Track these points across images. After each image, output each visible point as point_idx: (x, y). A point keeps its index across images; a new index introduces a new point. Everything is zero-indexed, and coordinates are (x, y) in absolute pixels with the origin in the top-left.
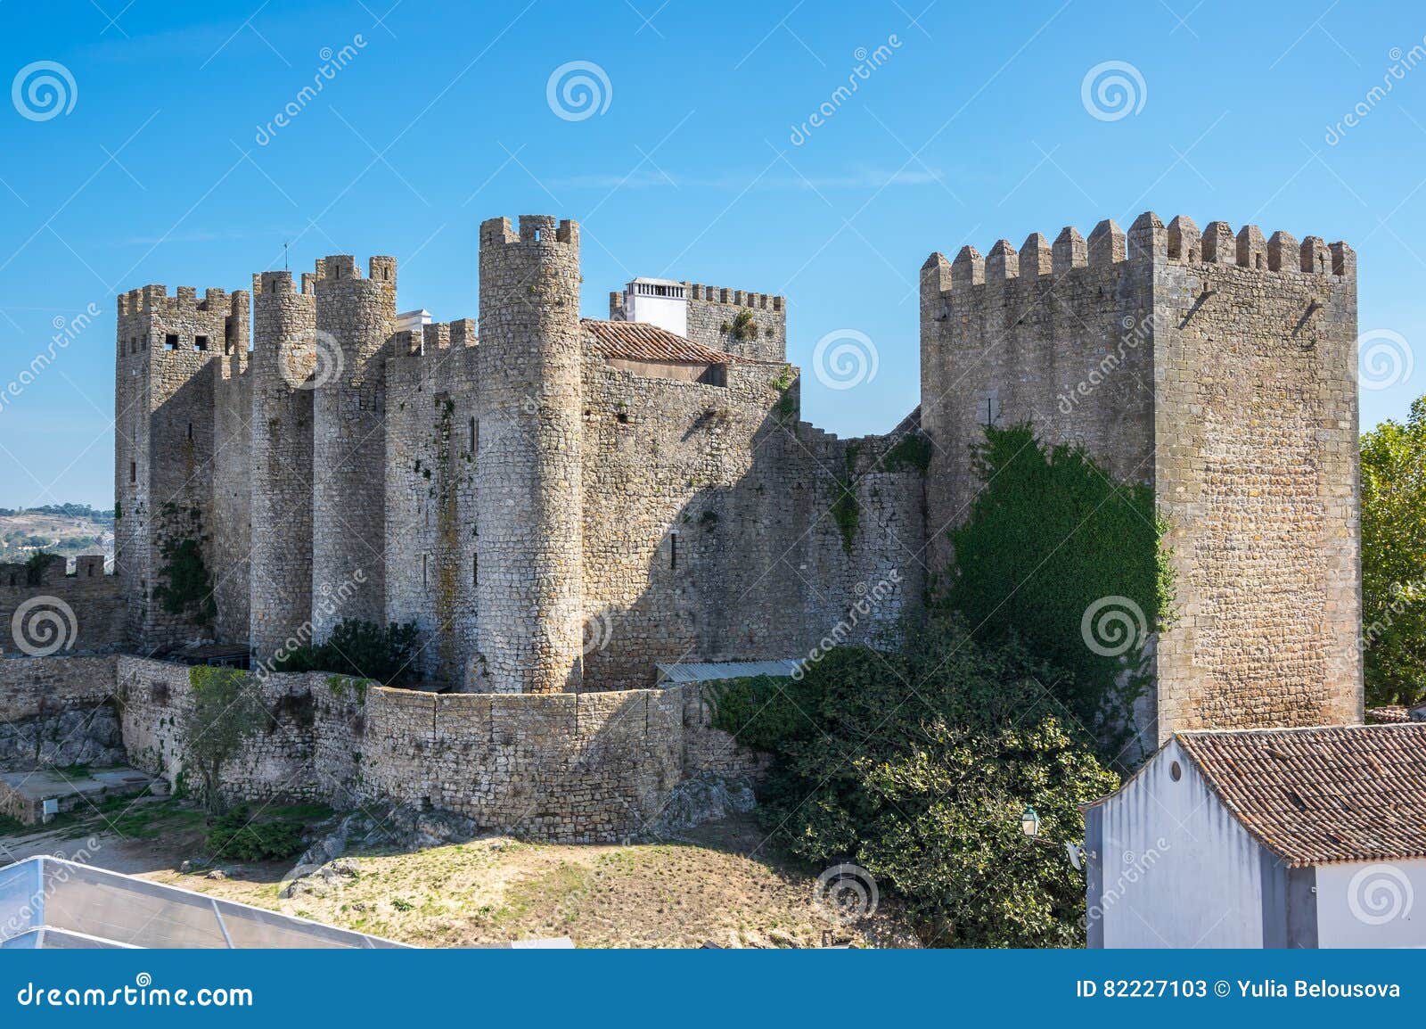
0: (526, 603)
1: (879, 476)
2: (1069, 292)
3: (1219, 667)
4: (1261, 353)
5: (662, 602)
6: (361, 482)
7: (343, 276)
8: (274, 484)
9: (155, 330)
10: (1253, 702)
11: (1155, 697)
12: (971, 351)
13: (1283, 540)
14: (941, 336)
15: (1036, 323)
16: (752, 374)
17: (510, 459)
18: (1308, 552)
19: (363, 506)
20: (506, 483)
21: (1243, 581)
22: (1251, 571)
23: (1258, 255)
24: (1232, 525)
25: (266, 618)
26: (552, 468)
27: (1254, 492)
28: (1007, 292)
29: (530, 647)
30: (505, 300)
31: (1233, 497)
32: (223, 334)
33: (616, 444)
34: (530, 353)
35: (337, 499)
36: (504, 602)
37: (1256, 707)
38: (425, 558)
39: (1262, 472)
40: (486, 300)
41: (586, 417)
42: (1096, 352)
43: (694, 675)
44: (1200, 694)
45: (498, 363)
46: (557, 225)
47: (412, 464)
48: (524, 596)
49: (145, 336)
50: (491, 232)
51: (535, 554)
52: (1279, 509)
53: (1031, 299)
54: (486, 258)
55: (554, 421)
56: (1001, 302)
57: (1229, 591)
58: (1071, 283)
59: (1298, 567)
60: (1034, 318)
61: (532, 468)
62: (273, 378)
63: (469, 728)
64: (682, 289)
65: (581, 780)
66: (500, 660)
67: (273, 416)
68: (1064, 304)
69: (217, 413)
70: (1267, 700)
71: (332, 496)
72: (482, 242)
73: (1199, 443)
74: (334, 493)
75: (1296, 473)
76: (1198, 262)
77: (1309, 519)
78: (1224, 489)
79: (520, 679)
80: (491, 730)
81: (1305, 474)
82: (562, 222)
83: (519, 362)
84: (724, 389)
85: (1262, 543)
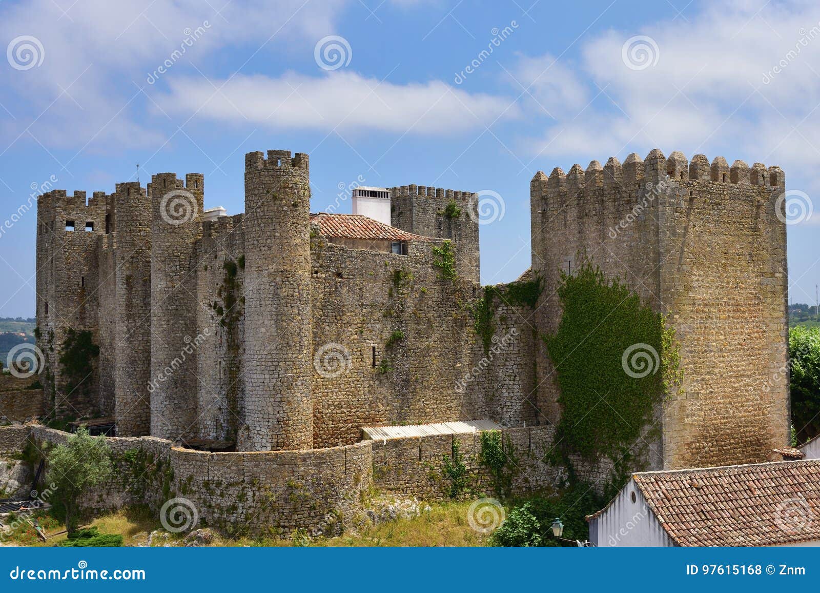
0: (273, 392)
1: (505, 308)
2: (612, 197)
3: (702, 423)
4: (727, 233)
5: (366, 389)
6: (181, 315)
7: (168, 186)
8: (129, 317)
9: (58, 218)
10: (723, 443)
11: (661, 442)
12: (559, 232)
13: (741, 345)
14: (542, 222)
15: (595, 215)
16: (424, 246)
17: (262, 302)
18: (757, 352)
19: (182, 330)
20: (260, 318)
21: (716, 371)
22: (721, 365)
23: (724, 174)
24: (710, 337)
25: (125, 401)
26: (289, 308)
27: (723, 316)
28: (579, 196)
29: (276, 420)
30: (259, 204)
31: (710, 320)
32: (104, 220)
33: (335, 291)
34: (275, 236)
35: (165, 326)
36: (260, 392)
37: (725, 445)
38: (220, 364)
39: (729, 305)
40: (248, 202)
41: (315, 275)
42: (627, 233)
43: (387, 435)
44: (690, 440)
45: (255, 242)
46: (293, 156)
47: (213, 304)
48: (271, 388)
49: (52, 222)
50: (251, 159)
51: (279, 362)
52: (738, 327)
53: (592, 200)
54: (248, 176)
55: (290, 279)
56: (576, 202)
57: (707, 377)
58: (613, 192)
59: (751, 361)
60: (594, 212)
61: (277, 308)
62: (127, 249)
63: (229, 474)
64: (387, 193)
65: (301, 505)
66: (258, 429)
67: (128, 273)
68: (610, 204)
69: (100, 270)
70: (732, 441)
71: (162, 325)
72: (247, 166)
73: (689, 288)
74: (163, 323)
75: (749, 304)
76: (686, 179)
77: (757, 332)
78: (704, 315)
79: (270, 440)
80: (244, 475)
81: (754, 305)
82: (296, 154)
83: (268, 242)
84: (406, 256)
85: (728, 347)
